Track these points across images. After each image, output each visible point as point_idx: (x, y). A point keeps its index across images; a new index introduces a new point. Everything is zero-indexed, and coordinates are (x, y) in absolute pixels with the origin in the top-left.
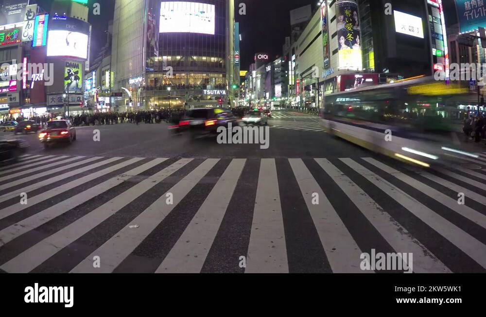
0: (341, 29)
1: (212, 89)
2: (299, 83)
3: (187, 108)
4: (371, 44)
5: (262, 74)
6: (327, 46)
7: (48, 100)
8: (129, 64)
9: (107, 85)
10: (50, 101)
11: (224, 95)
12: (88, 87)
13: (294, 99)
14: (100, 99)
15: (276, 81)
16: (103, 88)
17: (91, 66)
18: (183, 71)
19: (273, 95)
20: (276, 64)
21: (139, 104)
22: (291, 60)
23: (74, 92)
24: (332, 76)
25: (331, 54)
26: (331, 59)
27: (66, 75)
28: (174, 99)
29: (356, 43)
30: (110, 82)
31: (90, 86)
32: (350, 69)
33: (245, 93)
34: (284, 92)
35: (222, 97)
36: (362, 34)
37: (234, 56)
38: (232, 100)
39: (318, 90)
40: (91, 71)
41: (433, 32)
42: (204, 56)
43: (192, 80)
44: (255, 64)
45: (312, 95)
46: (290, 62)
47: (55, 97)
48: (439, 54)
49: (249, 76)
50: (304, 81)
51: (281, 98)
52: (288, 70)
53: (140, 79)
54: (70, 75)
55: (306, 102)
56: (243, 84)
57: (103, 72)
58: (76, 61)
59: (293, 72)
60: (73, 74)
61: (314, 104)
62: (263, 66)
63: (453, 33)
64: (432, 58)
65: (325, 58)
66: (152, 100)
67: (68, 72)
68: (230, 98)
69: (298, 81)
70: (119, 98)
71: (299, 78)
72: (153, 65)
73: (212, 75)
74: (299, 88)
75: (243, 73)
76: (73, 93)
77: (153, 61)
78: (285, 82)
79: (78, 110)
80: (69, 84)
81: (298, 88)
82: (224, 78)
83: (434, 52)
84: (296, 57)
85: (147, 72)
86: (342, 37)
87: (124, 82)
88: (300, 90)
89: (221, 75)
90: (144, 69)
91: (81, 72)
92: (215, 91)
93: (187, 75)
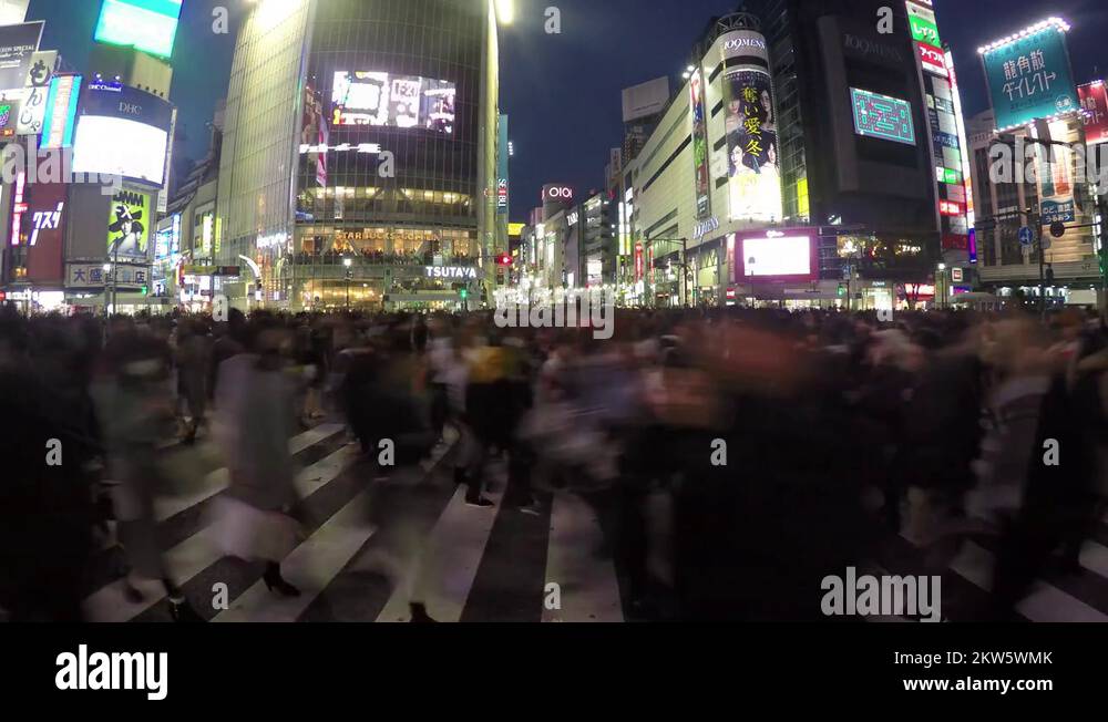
0: (734, 131)
1: (446, 264)
2: (642, 251)
3: (388, 307)
4: (800, 162)
5: (558, 231)
6: (703, 169)
7: (67, 273)
8: (257, 204)
9: (206, 248)
10: (73, 276)
11: (471, 281)
12: (162, 249)
13: (631, 287)
14: (189, 279)
15: (590, 247)
16: (197, 254)
17: (170, 201)
18: (380, 222)
19: (582, 280)
20: (590, 208)
21: (277, 296)
22: (623, 201)
23: (129, 260)
24: (716, 235)
25: (713, 185)
26: (712, 198)
27: (114, 219)
28: (357, 285)
29: (768, 159)
30: (213, 242)
31: (166, 248)
32: (757, 218)
33: (519, 275)
34: (609, 274)
35: (468, 283)
36: (782, 143)
37: (495, 190)
38: (491, 289)
39: (684, 266)
40: (170, 213)
41: (937, 132)
42: (430, 189)
43: (401, 242)
44: (544, 209)
45: (672, 277)
46: (621, 205)
47: (83, 268)
48: (951, 177)
49: (530, 235)
50: (652, 247)
51: (601, 285)
52: (616, 222)
53: (281, 238)
54: (122, 220)
55: (657, 293)
56: (515, 253)
57: (198, 216)
58: (137, 188)
59: (628, 226)
60: (130, 217)
61: (676, 298)
62: (562, 212)
63: (978, 132)
64: (936, 187)
65: (699, 195)
66: (307, 286)
67: (118, 213)
68: (486, 287)
69: (638, 248)
70: (233, 280)
71: (643, 240)
72: (314, 206)
73: (445, 233)
74: (642, 263)
75: (515, 229)
76: (127, 263)
77: (314, 199)
78: (609, 249)
79: (136, 302)
80: (118, 242)
81: (639, 263)
82: (472, 240)
83: (940, 174)
84: (635, 193)
85: (297, 222)
86: (737, 148)
87: (243, 242)
88: (644, 266)
89: (466, 234)
90: (292, 217)
91: (148, 214)
92: (453, 269)
93: (389, 231)
